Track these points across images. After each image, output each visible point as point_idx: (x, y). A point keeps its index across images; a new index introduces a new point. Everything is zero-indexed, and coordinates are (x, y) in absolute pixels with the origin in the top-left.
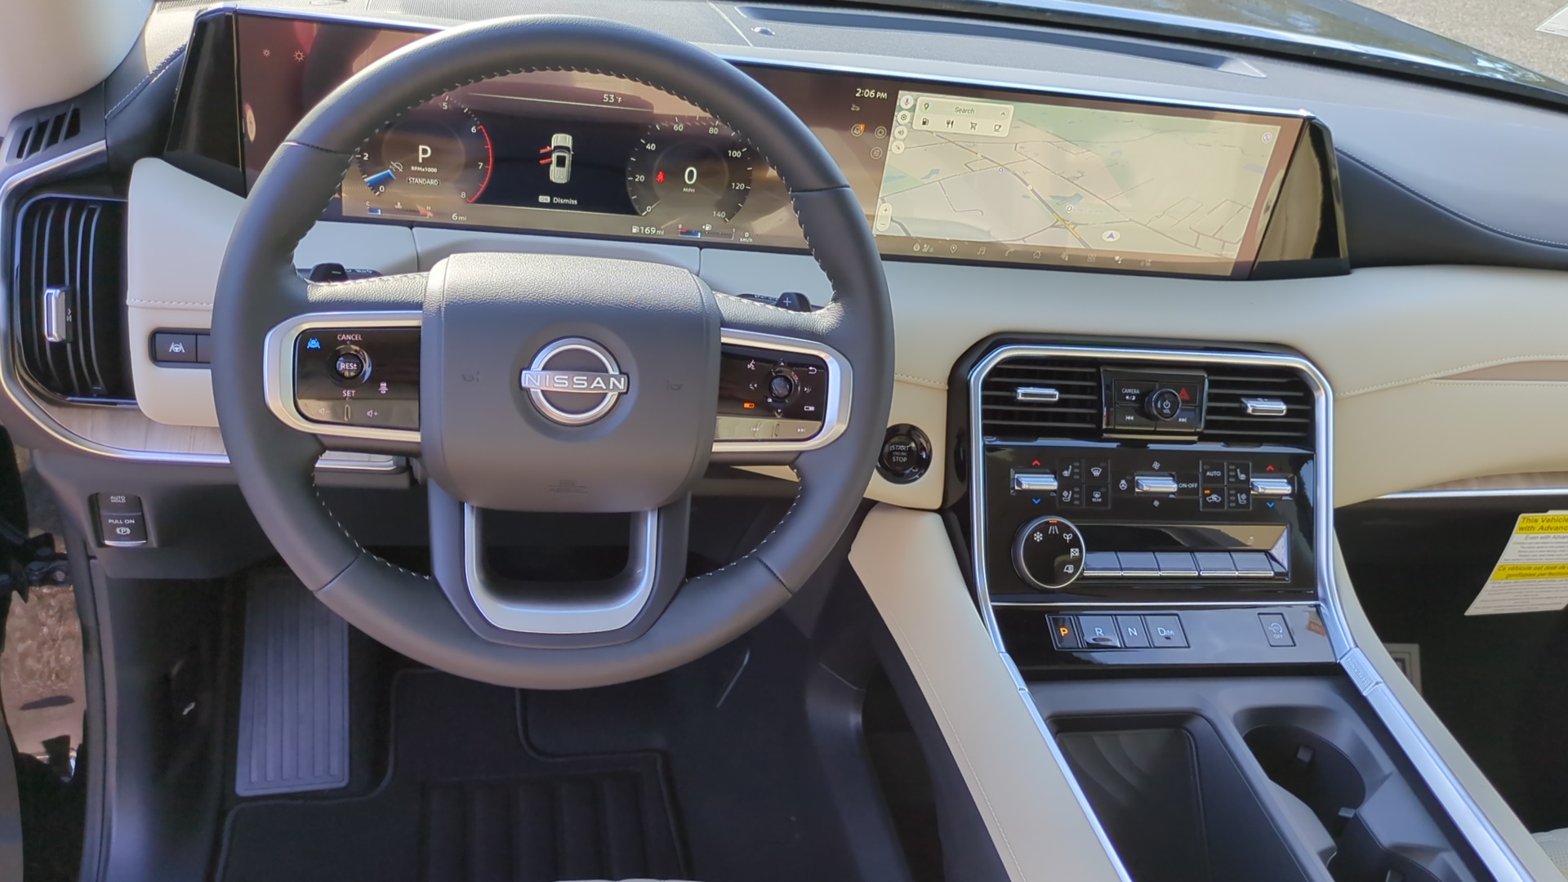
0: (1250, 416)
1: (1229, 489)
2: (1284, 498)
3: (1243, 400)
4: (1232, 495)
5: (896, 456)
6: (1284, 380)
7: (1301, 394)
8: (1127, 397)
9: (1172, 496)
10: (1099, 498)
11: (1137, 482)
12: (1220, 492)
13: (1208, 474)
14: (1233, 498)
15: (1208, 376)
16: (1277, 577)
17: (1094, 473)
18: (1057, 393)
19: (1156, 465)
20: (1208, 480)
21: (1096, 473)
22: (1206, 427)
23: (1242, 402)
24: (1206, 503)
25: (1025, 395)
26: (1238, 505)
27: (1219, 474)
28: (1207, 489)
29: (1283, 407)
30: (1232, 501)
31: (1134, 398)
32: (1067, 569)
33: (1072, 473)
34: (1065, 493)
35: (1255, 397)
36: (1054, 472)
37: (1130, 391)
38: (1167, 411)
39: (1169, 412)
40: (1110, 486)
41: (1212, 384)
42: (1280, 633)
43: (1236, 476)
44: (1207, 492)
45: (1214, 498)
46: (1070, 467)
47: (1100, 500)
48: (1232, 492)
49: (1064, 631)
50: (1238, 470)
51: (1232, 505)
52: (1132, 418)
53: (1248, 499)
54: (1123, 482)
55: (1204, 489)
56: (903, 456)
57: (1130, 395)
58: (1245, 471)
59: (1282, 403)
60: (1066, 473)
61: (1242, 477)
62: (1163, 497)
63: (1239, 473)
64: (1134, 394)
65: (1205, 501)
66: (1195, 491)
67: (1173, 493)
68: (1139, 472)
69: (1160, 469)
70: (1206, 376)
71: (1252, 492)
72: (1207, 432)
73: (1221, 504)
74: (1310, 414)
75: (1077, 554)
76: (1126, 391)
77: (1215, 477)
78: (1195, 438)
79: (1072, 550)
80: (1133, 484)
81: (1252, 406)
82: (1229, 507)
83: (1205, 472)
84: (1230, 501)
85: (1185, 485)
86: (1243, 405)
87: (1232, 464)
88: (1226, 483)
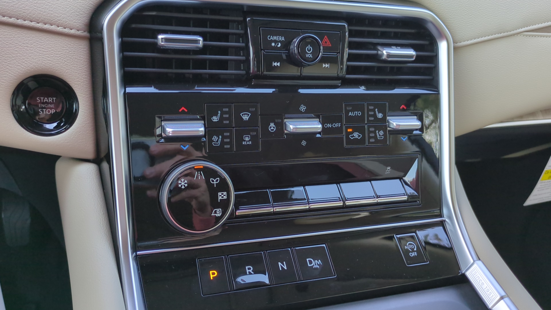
0: (385, 61)
1: (369, 127)
2: (415, 132)
3: (379, 48)
4: (372, 132)
5: (43, 108)
6: (413, 31)
7: (426, 43)
8: (273, 44)
9: (318, 136)
10: (249, 141)
11: (285, 123)
12: (361, 130)
13: (350, 114)
14: (372, 135)
15: (348, 26)
16: (410, 200)
17: (244, 118)
18: (201, 39)
19: (303, 108)
20: (350, 119)
21: (246, 118)
22: (348, 72)
23: (378, 50)
24: (349, 141)
25: (167, 40)
26: (377, 141)
27: (359, 114)
28: (350, 128)
29: (411, 52)
30: (372, 137)
31: (279, 45)
32: (215, 212)
33: (222, 119)
34: (215, 138)
35: (389, 45)
36: (203, 118)
37: (275, 38)
38: (309, 55)
39: (311, 56)
40: (260, 129)
41: (352, 34)
42: (415, 251)
43: (375, 116)
44: (350, 130)
45: (356, 135)
46: (219, 112)
47: (250, 143)
48: (372, 129)
49: (213, 274)
50: (376, 110)
51: (372, 140)
52: (279, 64)
53: (385, 135)
54: (272, 125)
55: (347, 128)
56: (51, 109)
57: (276, 42)
58: (382, 110)
59: (412, 50)
60: (215, 119)
61: (380, 116)
62: (309, 136)
63: (377, 112)
64: (280, 41)
65: (347, 137)
66: (339, 130)
67: (319, 133)
68: (287, 116)
69: (306, 112)
70: (346, 26)
71: (388, 129)
72: (348, 76)
73: (362, 141)
74: (434, 59)
75: (225, 197)
76: (271, 38)
77: (356, 117)
78: (338, 83)
79: (220, 194)
80: (281, 126)
81: (385, 52)
82: (369, 142)
83: (347, 112)
84: (370, 138)
85: (329, 125)
86: (379, 52)
87: (371, 105)
88: (366, 122)
